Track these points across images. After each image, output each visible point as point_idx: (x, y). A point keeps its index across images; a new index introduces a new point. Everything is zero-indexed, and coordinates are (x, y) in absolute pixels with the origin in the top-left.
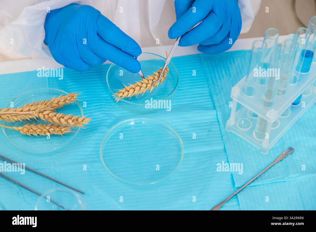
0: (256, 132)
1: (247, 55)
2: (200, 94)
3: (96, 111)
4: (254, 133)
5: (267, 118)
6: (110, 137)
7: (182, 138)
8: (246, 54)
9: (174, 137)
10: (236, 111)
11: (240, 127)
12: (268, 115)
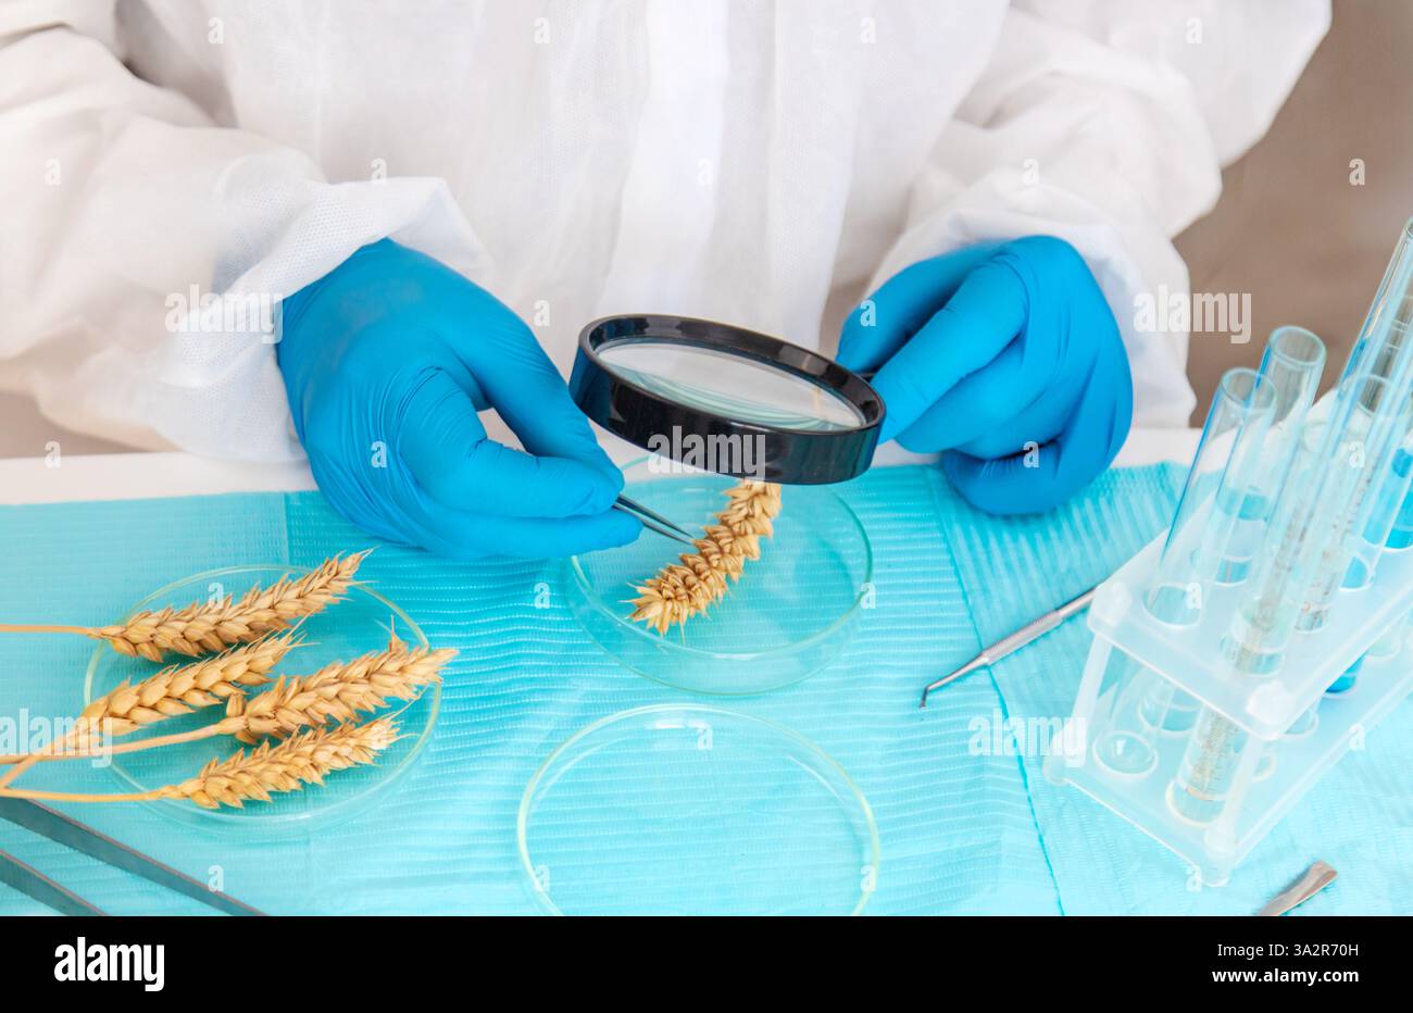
0: (1177, 790)
1: (1119, 485)
2: (929, 619)
3: (494, 671)
4: (1169, 794)
5: (1248, 719)
6: (557, 777)
7: (870, 799)
8: (1115, 483)
9: (832, 790)
10: (1100, 695)
11: (1110, 765)
12: (1251, 707)
